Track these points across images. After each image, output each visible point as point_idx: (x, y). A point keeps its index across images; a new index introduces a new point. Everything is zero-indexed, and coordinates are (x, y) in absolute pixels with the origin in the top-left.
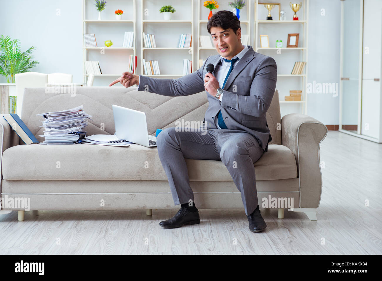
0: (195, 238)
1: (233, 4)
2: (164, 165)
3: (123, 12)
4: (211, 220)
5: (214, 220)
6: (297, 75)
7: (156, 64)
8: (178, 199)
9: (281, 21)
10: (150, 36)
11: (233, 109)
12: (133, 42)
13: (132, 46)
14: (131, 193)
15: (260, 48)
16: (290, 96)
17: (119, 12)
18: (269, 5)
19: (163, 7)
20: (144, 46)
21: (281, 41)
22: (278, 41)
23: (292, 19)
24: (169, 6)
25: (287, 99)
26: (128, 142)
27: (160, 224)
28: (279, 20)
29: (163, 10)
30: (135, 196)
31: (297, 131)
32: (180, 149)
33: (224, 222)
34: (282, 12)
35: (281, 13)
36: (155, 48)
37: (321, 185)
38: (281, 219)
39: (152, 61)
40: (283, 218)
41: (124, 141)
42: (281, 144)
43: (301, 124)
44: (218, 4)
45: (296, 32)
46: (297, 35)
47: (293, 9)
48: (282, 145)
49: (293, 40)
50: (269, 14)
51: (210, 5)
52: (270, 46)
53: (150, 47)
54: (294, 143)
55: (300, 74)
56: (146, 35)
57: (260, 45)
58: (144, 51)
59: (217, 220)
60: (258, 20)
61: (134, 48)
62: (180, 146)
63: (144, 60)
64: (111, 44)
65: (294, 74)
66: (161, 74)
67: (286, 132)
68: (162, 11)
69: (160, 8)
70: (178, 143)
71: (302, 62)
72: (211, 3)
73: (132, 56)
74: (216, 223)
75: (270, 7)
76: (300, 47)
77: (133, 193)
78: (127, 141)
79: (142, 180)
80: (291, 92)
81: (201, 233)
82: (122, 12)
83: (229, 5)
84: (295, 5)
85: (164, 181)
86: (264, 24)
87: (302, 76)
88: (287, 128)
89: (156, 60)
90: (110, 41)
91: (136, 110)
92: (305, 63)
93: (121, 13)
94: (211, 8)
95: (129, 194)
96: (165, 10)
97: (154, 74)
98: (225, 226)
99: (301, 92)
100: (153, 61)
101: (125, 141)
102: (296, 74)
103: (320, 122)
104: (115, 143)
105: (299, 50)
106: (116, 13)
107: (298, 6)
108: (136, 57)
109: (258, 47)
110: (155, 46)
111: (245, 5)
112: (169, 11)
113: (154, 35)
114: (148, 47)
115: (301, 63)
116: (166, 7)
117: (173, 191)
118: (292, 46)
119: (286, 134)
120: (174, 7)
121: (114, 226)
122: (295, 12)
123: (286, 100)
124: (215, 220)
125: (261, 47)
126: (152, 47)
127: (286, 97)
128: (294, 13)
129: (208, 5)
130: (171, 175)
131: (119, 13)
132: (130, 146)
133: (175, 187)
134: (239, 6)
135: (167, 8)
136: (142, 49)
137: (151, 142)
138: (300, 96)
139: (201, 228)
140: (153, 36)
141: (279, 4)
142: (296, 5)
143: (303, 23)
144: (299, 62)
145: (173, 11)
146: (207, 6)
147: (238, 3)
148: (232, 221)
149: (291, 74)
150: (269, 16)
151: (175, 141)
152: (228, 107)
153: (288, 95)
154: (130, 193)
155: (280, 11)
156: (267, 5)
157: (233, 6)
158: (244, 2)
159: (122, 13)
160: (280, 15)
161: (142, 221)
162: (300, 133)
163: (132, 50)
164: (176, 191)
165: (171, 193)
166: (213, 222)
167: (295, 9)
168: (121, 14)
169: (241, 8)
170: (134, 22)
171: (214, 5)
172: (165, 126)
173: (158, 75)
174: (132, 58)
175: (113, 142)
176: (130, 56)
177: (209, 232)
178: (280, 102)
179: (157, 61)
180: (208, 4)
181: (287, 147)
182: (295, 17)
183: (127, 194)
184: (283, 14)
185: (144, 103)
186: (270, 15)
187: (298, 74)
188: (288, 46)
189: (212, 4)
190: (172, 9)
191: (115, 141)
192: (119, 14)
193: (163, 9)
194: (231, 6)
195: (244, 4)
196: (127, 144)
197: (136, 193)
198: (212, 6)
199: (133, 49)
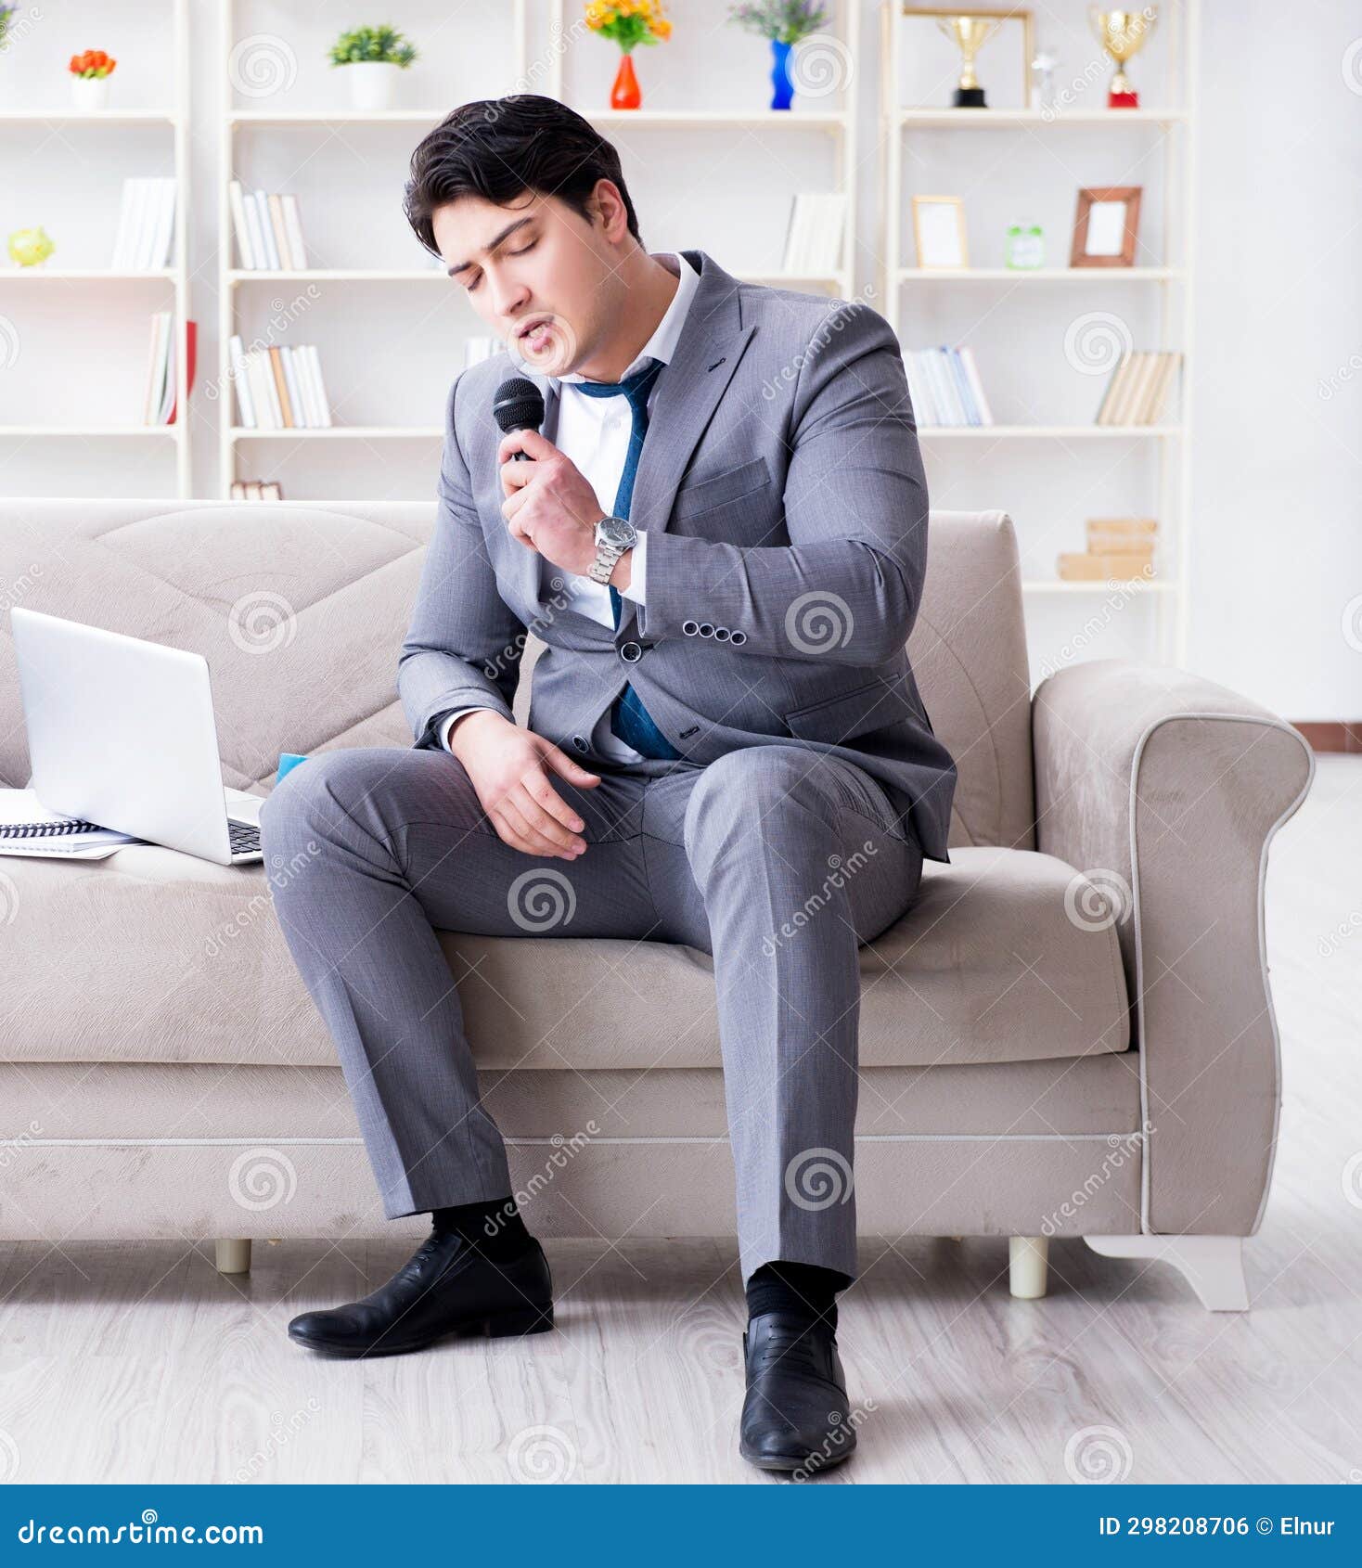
0: (502, 1425)
1: (758, 16)
2: (310, 978)
3: (113, 64)
4: (603, 1307)
5: (621, 1306)
6: (1128, 430)
7: (304, 364)
8: (403, 1180)
9: (1037, 111)
10: (274, 199)
11: (721, 634)
12: (173, 238)
13: (169, 262)
14: (120, 1142)
15: (912, 273)
16: (1090, 550)
17: (95, 63)
18: (965, 23)
19: (347, 36)
20: (236, 262)
21: (1037, 231)
22: (1017, 230)
23: (1103, 99)
24: (382, 28)
25: (1068, 568)
26: (104, 829)
27: (294, 1333)
28: (1027, 104)
29: (349, 51)
30: (143, 1162)
31: (1127, 768)
32: (404, 875)
33: (685, 1321)
34: (1042, 63)
35: (1036, 65)
36: (297, 271)
37: (1275, 1095)
38: (1032, 1300)
39: (285, 351)
40: (1043, 1293)
41: (80, 824)
42: (1031, 843)
43: (1151, 726)
44: (665, 18)
45: (1125, 180)
46: (1132, 197)
47: (1107, 41)
48: (1036, 848)
49: (1107, 226)
50: (963, 75)
51: (620, 19)
52: (973, 259)
53: (269, 268)
54: (1112, 843)
55: (1148, 422)
56: (249, 200)
57: (911, 256)
58: (239, 290)
59: (643, 1306)
60: (904, 107)
61: (178, 275)
62: (398, 860)
63: (236, 341)
64: (44, 251)
65: (1111, 423)
66: (335, 423)
67: (1062, 775)
68: (343, 55)
69: (332, 37)
70: (387, 842)
71: (1160, 354)
72: (625, 11)
73: (166, 317)
74: (634, 1320)
75: (973, 31)
76: (1149, 264)
77: (131, 1142)
78: (97, 829)
79: (186, 1065)
80: (1093, 526)
81: (543, 1387)
82: (108, 63)
83: (730, 20)
84: (1117, 18)
85: (319, 1067)
86: (938, 130)
87: (1161, 438)
88: (1067, 751)
89: (307, 345)
90: (42, 234)
91: (155, 638)
92: (1176, 360)
93: (103, 69)
94: (628, 40)
95: (111, 1147)
96: (361, 49)
97: (295, 426)
98: (691, 1344)
99: (1154, 527)
100: (291, 348)
101: (89, 825)
102: (1122, 423)
103: (1269, 715)
104: (29, 841)
105: (1141, 287)
106: (77, 68)
107: (1134, 25)
108: (192, 329)
109: (903, 264)
110: (300, 260)
111: (827, 22)
112: (381, 56)
113: (295, 195)
114: (262, 264)
115: (1153, 360)
116: (368, 32)
117: (369, 1135)
118: (1099, 261)
119: (1060, 784)
120: (409, 36)
121: (18, 1341)
122: (1121, 63)
123: (1064, 575)
124: (629, 1306)
125: (917, 263)
126: (281, 268)
127: (1063, 558)
128: (1112, 65)
129: (611, 20)
130: (355, 1039)
131: (90, 71)
132: (116, 859)
133: (381, 1110)
134: (791, 25)
135: (370, 38)
136: (227, 277)
137: (242, 834)
138: (1148, 550)
139: (541, 1359)
140: (289, 202)
141: (1022, 15)
142: (1127, 17)
143: (1166, 124)
144: (1141, 357)
145: (407, 57)
146: (605, 29)
147: (787, 10)
148: (728, 1311)
149: (1098, 421)
150: (967, 84)
151: (367, 830)
152: (690, 628)
153: (1078, 545)
154: (113, 1142)
155: (1032, 52)
156: (953, 21)
157: (756, 26)
158: (822, 6)
159: (110, 70)
160: (1031, 77)
161: (193, 1308)
162: (1145, 780)
163: (168, 286)
164: (389, 1134)
165: (361, 1141)
166: (614, 1317)
167: (1120, 42)
168: (101, 78)
169: (800, 35)
170: (180, 120)
171: (645, 18)
172: (331, 736)
173: (320, 427)
174: (167, 332)
175: (17, 830)
176: (155, 317)
177: (589, 1383)
178: (1026, 586)
179: (312, 350)
180: (608, 13)
181: (1067, 862)
182: (1117, 90)
183: (99, 1146)
184: (1049, 74)
185: (208, 599)
186: (974, 76)
187: (1137, 423)
188: (1080, 258)
189: (633, 15)
190: (399, 46)
191: (26, 829)
192: (92, 76)
193: (346, 44)
194: (747, 30)
195: (817, 16)
196: (92, 846)
197: (150, 1142)
198: (635, 27)
199: (175, 280)
